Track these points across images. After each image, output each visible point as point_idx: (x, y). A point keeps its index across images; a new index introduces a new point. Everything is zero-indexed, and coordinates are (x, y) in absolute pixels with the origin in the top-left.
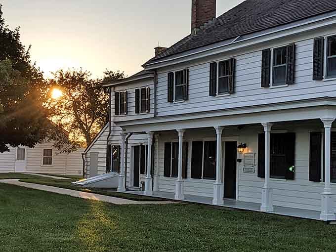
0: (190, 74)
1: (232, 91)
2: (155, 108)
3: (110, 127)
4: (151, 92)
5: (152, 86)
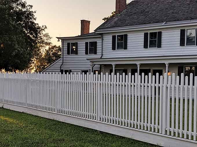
0: (128, 37)
1: (159, 46)
2: (102, 52)
3: (63, 60)
4: (98, 44)
5: (99, 41)
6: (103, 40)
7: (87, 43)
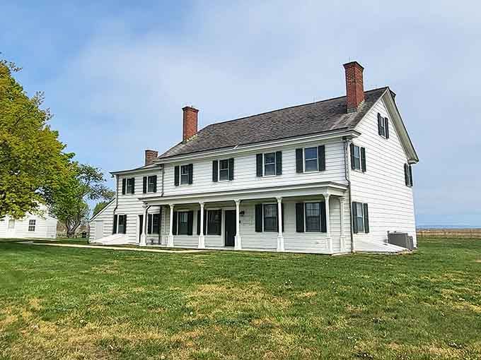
0: (194, 167)
1: (231, 178)
2: (163, 189)
3: (117, 202)
4: (158, 179)
5: (159, 175)
6: (164, 173)
7: (145, 178)
